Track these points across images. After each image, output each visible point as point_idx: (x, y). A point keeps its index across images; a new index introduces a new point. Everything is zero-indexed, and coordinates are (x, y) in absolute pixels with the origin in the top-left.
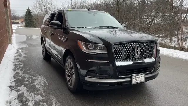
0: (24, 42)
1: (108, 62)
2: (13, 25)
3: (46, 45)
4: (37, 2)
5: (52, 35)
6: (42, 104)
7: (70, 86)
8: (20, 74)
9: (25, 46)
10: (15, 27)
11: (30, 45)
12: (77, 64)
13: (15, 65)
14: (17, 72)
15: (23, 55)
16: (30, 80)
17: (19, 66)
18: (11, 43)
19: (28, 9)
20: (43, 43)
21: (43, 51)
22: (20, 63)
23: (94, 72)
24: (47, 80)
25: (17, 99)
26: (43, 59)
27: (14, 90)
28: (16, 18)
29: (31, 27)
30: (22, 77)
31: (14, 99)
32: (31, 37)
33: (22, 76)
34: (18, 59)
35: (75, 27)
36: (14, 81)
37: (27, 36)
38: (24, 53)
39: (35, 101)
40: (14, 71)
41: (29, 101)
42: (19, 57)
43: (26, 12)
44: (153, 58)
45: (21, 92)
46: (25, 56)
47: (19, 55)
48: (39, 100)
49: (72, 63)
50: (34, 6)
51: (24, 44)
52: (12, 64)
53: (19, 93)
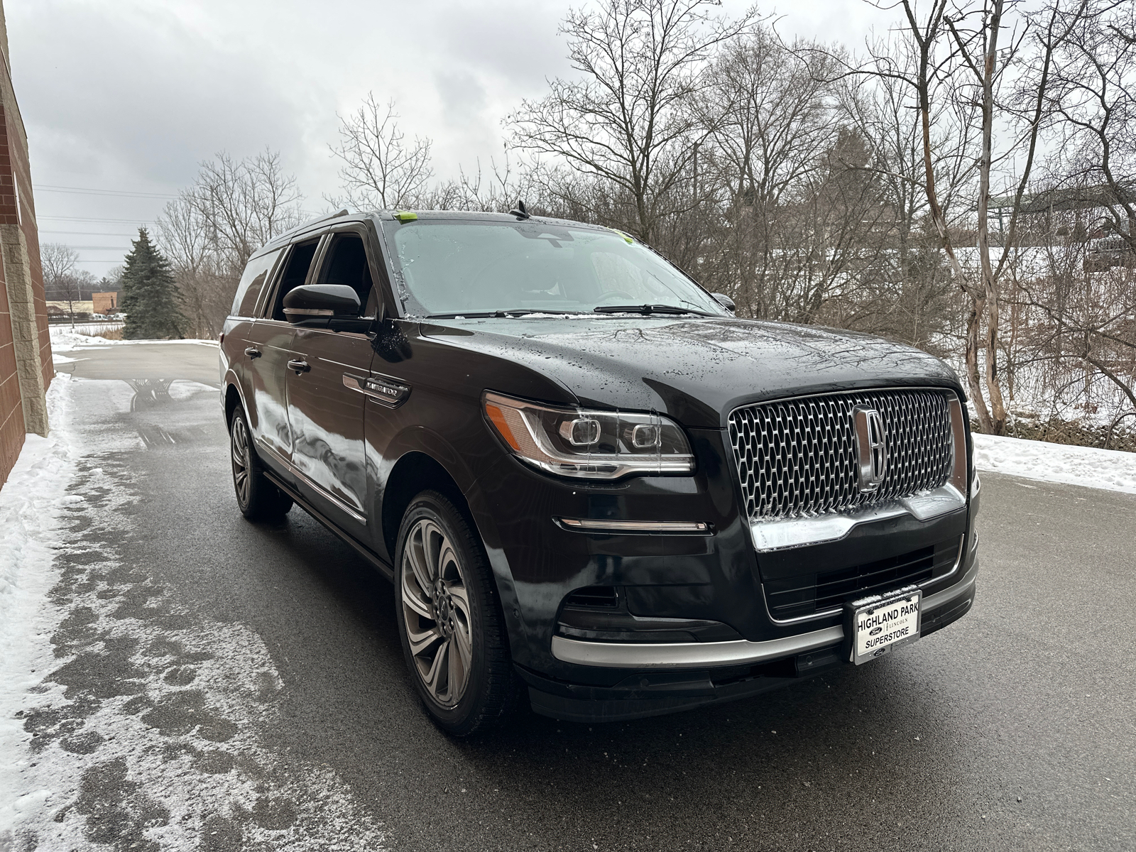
0: (123, 422)
1: (702, 526)
2: (53, 329)
3: (256, 435)
4: (190, 199)
5: (302, 368)
6: (259, 838)
7: (432, 689)
8: (101, 625)
9: (123, 442)
10: (63, 339)
11: (155, 436)
12: (489, 551)
13: (66, 561)
14: (77, 612)
15: (119, 497)
16: (168, 658)
17: (88, 568)
18: (40, 427)
19: (138, 239)
20: (239, 421)
21: (238, 468)
22: (96, 547)
23: (613, 602)
24: (276, 658)
25: (81, 811)
26: (239, 514)
27: (55, 744)
28: (71, 290)
29: (159, 338)
30: (110, 644)
31: (54, 812)
32: (162, 388)
33: (108, 632)
34: (86, 522)
35: (452, 317)
36: (58, 676)
37: (137, 387)
38: (123, 482)
39: (203, 817)
40: (60, 602)
41: (165, 824)
42: (91, 511)
43: (128, 257)
44: (949, 486)
45: (102, 755)
46: (129, 503)
47: (91, 499)
48: (237, 807)
49: (447, 543)
50: (176, 224)
51: (125, 430)
52: (50, 557)
53: (89, 761)
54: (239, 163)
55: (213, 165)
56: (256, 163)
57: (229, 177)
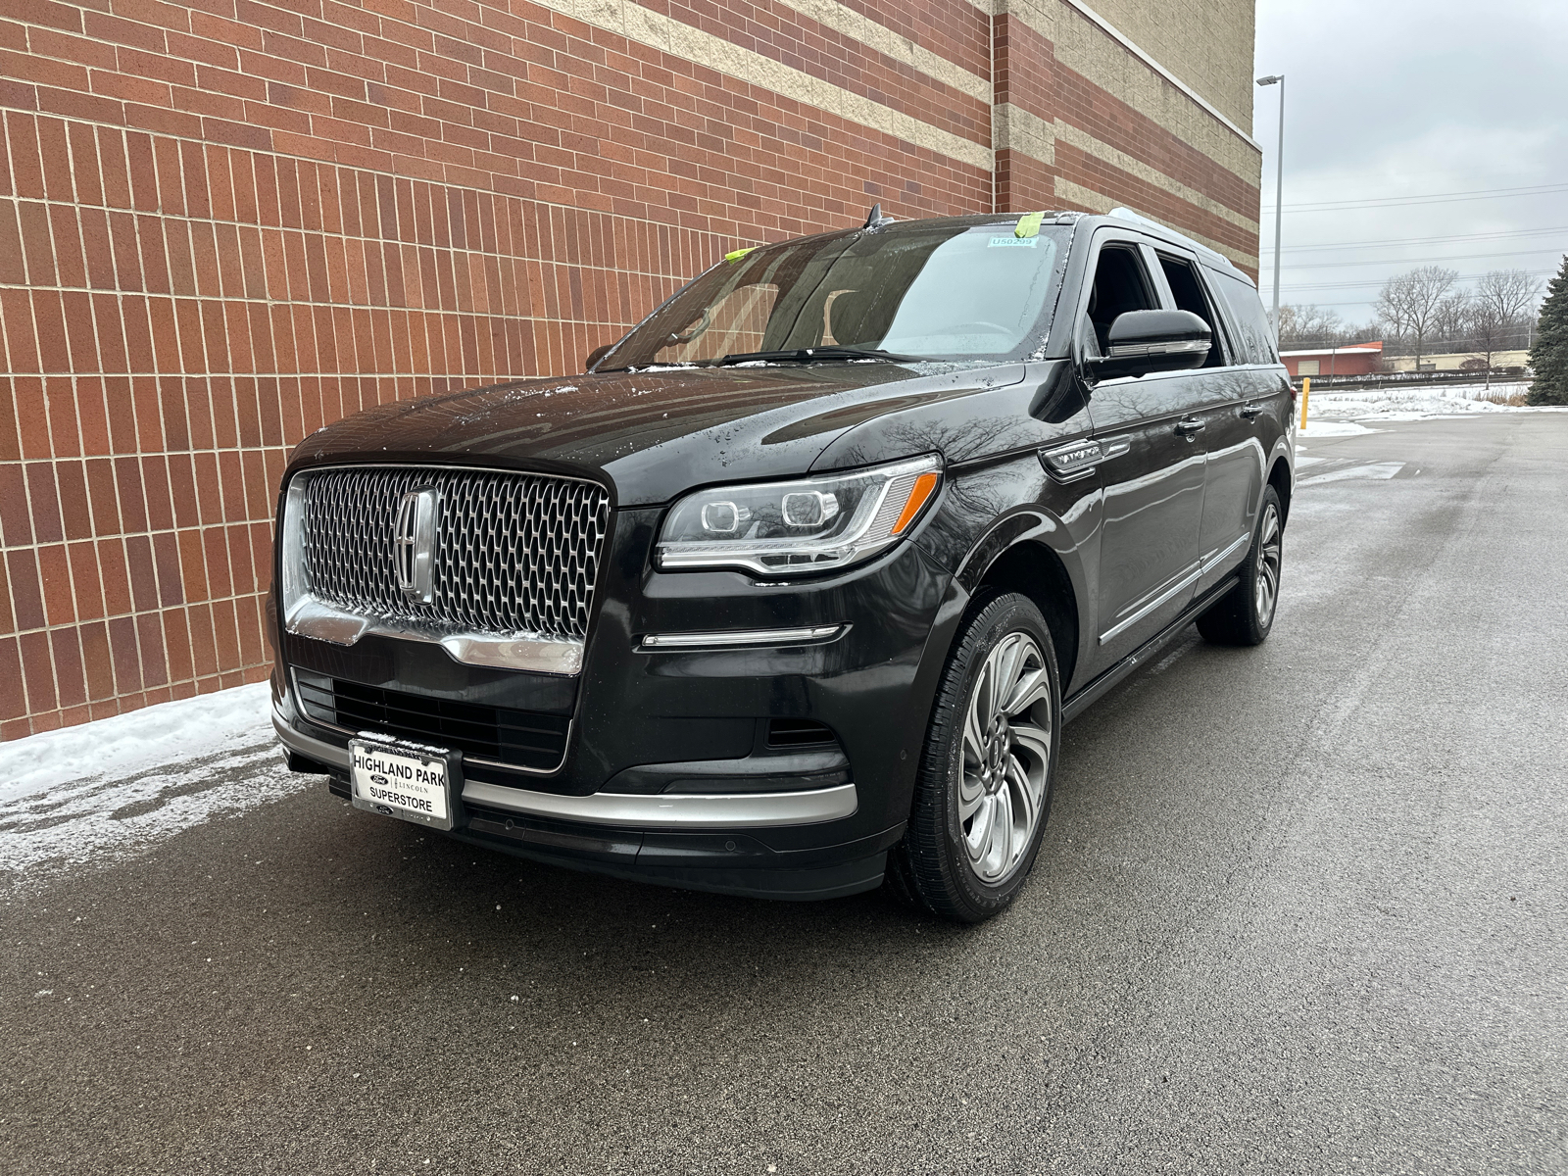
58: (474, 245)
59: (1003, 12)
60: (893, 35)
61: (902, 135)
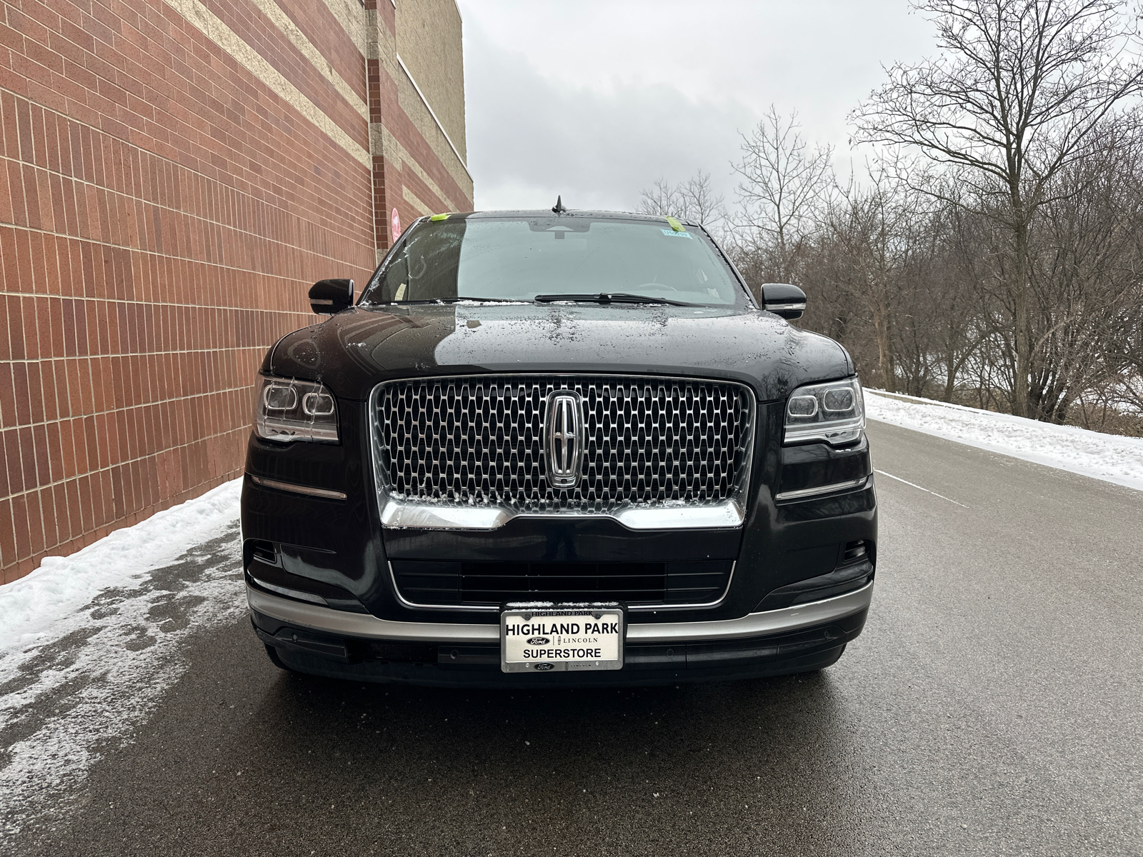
23: (273, 556)
54: (674, 189)
55: (652, 193)
56: (688, 187)
57: (664, 203)
58: (89, 178)
59: (375, 58)
60: (323, 58)
61: (330, 134)
